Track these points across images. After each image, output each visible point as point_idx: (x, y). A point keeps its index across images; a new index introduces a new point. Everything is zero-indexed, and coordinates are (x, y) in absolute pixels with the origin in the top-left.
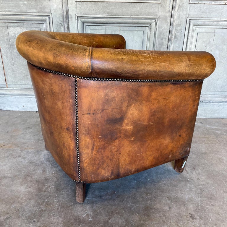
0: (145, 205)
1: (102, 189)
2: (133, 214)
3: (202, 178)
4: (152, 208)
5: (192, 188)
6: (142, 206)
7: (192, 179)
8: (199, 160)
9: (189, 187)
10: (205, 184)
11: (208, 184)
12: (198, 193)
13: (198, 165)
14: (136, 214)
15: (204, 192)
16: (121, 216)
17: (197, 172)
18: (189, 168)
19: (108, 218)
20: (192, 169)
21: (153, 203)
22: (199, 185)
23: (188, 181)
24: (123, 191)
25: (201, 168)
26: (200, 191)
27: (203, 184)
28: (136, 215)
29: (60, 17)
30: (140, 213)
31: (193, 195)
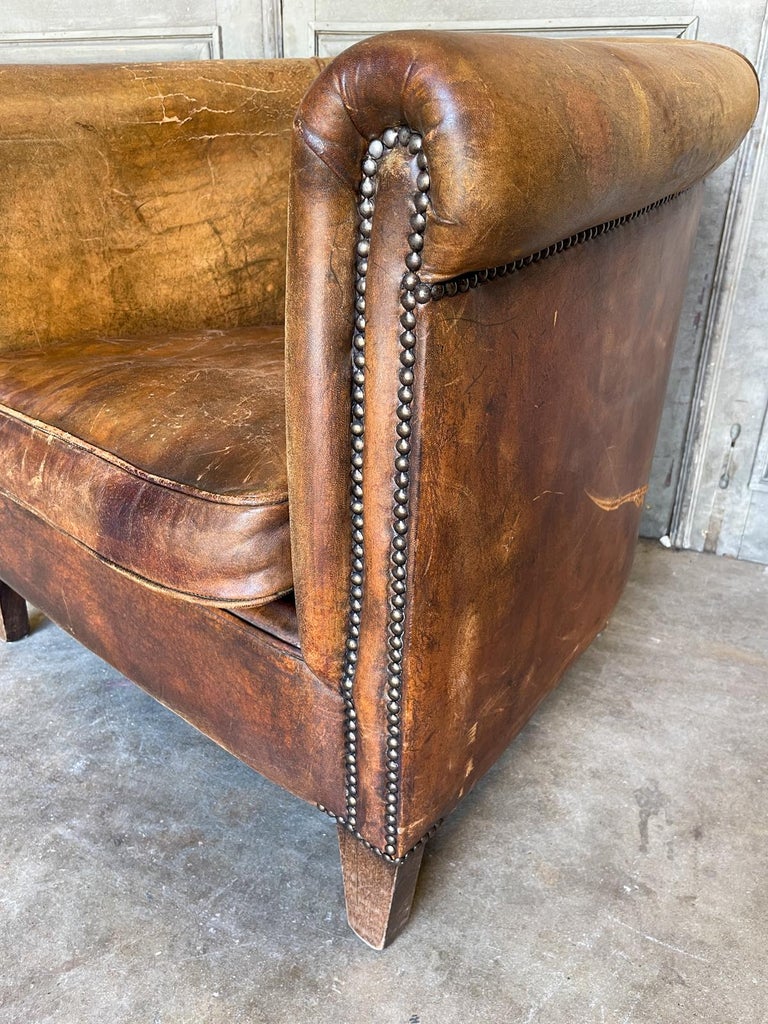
0: (293, 955)
1: (154, 806)
2: (195, 982)
3: (713, 904)
4: (314, 986)
5: (618, 945)
6: (275, 955)
7: (648, 892)
8: (752, 796)
9: (607, 931)
10: (710, 940)
11: (731, 944)
12: (637, 987)
13: (732, 822)
14: (211, 989)
15: (677, 990)
16: (133, 971)
17: (705, 858)
18: (669, 822)
19: (69, 958)
20: (681, 834)
21: (343, 958)
22: (670, 937)
23: (618, 893)
24: (240, 848)
25: (740, 841)
26: (656, 973)
27: (699, 936)
28: (207, 995)
29: (252, 41)
30: (237, 990)
31: (596, 988)
